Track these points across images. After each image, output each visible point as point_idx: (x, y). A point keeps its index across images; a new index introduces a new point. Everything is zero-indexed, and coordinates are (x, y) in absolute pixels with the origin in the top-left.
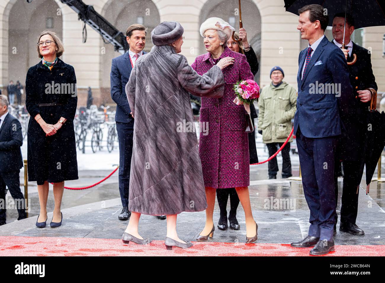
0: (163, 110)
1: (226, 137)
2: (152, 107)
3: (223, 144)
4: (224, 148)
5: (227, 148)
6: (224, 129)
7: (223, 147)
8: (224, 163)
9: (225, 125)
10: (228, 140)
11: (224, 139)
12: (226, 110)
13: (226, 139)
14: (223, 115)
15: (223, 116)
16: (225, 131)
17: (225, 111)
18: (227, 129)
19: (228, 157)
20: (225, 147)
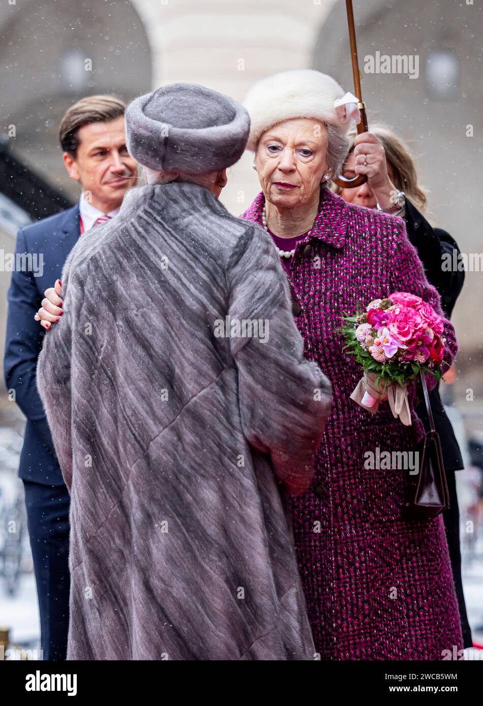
0: (173, 445)
1: (360, 549)
2: (137, 434)
3: (350, 578)
4: (357, 594)
5: (368, 592)
7: (351, 590)
8: (361, 651)
9: (352, 503)
10: (372, 560)
11: (354, 558)
12: (351, 445)
13: (363, 559)
14: (342, 463)
15: (343, 467)
16: (356, 528)
17: (349, 448)
18: (360, 517)
19: (376, 627)
20: (363, 589)
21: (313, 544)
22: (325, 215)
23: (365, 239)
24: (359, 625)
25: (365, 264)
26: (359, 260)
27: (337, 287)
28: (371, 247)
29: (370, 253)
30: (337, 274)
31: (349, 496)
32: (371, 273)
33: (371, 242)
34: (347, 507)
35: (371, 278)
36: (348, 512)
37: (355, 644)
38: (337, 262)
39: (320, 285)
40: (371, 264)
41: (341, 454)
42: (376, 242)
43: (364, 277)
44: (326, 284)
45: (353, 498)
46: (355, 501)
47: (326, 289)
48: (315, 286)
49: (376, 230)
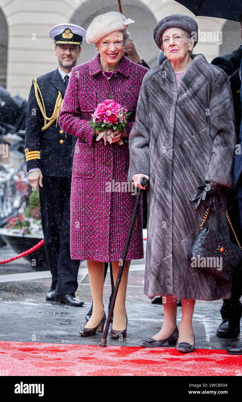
3: (116, 196)
6: (118, 176)
7: (116, 201)
15: (117, 156)
16: (120, 178)
18: (122, 175)
20: (121, 201)
21: (104, 183)
22: (123, 64)
23: (136, 74)
24: (118, 214)
25: (135, 83)
26: (133, 82)
27: (125, 90)
28: (138, 77)
29: (137, 79)
30: (125, 86)
31: (118, 167)
32: (137, 87)
33: (138, 76)
34: (117, 170)
35: (137, 89)
36: (117, 173)
37: (117, 221)
38: (125, 82)
39: (119, 89)
40: (137, 84)
41: (117, 151)
42: (140, 76)
43: (134, 88)
44: (121, 89)
45: (119, 167)
46: (120, 169)
47: (121, 91)
48: (117, 90)
49: (140, 71)
